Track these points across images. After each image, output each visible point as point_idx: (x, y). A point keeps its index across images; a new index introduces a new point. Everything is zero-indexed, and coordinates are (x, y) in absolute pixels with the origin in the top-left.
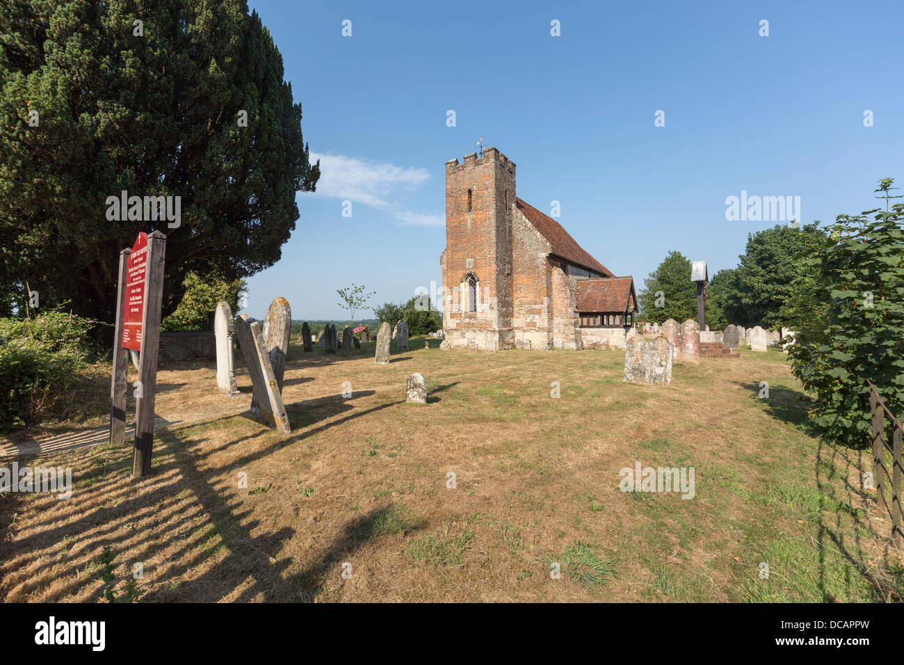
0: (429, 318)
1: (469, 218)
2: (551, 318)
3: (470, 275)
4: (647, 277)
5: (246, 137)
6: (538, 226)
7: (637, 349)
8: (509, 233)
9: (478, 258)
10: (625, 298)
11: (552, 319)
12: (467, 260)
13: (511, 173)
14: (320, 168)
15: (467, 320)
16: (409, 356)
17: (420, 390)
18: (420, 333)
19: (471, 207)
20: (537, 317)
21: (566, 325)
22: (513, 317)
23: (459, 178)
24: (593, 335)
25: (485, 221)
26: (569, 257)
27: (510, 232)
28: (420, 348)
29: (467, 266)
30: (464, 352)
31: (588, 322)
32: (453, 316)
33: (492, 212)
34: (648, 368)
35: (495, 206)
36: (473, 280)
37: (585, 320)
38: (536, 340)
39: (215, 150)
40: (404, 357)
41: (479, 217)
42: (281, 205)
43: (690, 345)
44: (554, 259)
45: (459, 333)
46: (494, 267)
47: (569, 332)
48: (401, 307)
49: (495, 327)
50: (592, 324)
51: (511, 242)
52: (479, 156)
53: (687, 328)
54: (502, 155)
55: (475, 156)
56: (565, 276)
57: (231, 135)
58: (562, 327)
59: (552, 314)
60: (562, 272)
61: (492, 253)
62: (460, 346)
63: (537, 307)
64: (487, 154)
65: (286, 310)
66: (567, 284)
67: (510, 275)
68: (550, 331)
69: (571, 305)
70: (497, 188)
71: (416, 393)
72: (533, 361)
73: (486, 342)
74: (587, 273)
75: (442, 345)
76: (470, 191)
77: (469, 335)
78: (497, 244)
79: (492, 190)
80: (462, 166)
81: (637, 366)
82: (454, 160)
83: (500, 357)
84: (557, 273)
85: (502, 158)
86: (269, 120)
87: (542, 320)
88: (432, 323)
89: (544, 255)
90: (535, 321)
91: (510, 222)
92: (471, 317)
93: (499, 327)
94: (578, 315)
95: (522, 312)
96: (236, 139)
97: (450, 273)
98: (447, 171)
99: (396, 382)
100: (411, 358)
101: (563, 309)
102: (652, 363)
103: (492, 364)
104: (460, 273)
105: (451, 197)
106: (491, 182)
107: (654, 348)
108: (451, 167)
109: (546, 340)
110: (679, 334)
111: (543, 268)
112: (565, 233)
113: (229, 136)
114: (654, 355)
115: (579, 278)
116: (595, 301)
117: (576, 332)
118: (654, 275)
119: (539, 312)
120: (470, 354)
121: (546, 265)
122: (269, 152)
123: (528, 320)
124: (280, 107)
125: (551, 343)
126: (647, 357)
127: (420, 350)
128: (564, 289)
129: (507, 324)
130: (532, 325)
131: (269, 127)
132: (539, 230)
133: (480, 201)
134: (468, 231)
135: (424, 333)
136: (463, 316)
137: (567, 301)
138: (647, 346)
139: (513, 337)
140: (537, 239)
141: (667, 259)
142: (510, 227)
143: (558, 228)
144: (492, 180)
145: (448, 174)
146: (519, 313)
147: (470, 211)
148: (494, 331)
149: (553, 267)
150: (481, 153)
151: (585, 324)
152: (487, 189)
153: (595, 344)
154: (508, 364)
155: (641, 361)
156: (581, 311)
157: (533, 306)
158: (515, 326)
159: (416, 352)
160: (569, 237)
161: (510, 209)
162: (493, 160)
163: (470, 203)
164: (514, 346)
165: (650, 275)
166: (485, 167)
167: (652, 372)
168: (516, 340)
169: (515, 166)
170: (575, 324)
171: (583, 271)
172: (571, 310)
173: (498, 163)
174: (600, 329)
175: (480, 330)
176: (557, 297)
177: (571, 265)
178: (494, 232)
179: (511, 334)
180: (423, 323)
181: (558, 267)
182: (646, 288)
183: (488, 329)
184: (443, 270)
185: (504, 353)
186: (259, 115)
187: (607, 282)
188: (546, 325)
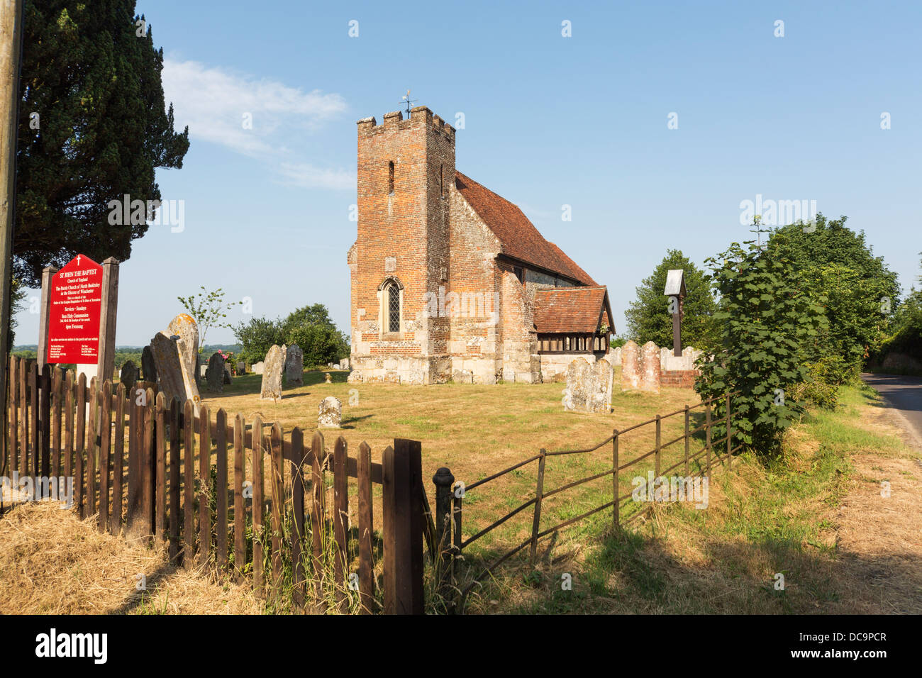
0: (329, 341)
1: (390, 201)
2: (500, 341)
3: (390, 280)
4: (640, 285)
5: (101, 104)
6: (484, 215)
7: (579, 374)
8: (445, 223)
9: (402, 257)
10: (596, 313)
11: (502, 342)
12: (387, 260)
13: (449, 141)
14: (189, 137)
15: (386, 343)
16: (305, 392)
17: (334, 415)
18: (316, 364)
19: (392, 187)
20: (482, 339)
21: (520, 350)
22: (449, 339)
23: (377, 145)
24: (556, 364)
25: (412, 207)
26: (527, 258)
27: (447, 222)
28: (319, 383)
29: (387, 268)
30: (381, 386)
31: (550, 346)
32: (365, 338)
33: (422, 195)
34: (589, 395)
35: (425, 187)
36: (395, 288)
37: (546, 343)
38: (481, 370)
39: (61, 122)
40: (299, 393)
41: (404, 201)
42: (140, 189)
43: (651, 372)
44: (505, 261)
45: (373, 362)
46: (424, 270)
47: (523, 360)
48: (279, 324)
49: (425, 352)
50: (554, 349)
51: (447, 236)
52: (405, 115)
53: (647, 351)
54: (436, 117)
55: (400, 116)
56: (519, 284)
57: (83, 103)
58: (514, 353)
59: (502, 335)
60: (516, 279)
61: (421, 251)
62: (376, 379)
63: (481, 325)
64: (415, 115)
65: (194, 328)
66: (521, 295)
67: (446, 281)
68: (498, 358)
69: (526, 323)
70: (430, 162)
71: (329, 418)
72: (470, 394)
73: (412, 372)
74: (553, 280)
75: (350, 378)
76: (392, 165)
77: (389, 364)
78: (428, 239)
79: (422, 166)
80: (381, 128)
81: (578, 393)
82: (370, 119)
83: (428, 391)
84: (509, 279)
85: (436, 122)
86: (127, 78)
87: (487, 344)
88: (332, 348)
89: (491, 255)
90: (479, 344)
91: (447, 208)
92: (391, 340)
93: (429, 353)
94: (536, 337)
95: (462, 332)
96: (89, 108)
97: (362, 278)
98: (359, 133)
99: (299, 416)
100: (308, 394)
101: (516, 329)
102: (593, 389)
103: (415, 397)
104: (377, 278)
105: (366, 169)
106: (421, 155)
107: (595, 373)
108: (365, 127)
109: (492, 371)
110: (639, 359)
111: (490, 273)
112: (526, 222)
113: (80, 104)
114: (595, 380)
115: (540, 286)
116: (559, 318)
117: (532, 359)
118: (648, 283)
119: (484, 333)
120: (388, 388)
121: (494, 269)
122: (126, 121)
123: (470, 344)
124: (139, 58)
125: (499, 375)
126: (588, 382)
127: (319, 385)
128: (517, 302)
129: (441, 348)
130: (474, 350)
131: (127, 88)
132: (485, 222)
133: (405, 179)
134: (389, 219)
135: (322, 364)
136: (380, 337)
137: (522, 318)
138: (588, 370)
139: (449, 367)
140: (482, 234)
141: (664, 260)
142: (447, 216)
143: (515, 216)
144: (423, 152)
145: (361, 137)
146: (458, 335)
147: (391, 192)
148: (423, 359)
149: (503, 272)
150: (408, 111)
151: (546, 348)
152: (415, 163)
153: (557, 376)
154: (438, 398)
155: (582, 388)
156: (540, 331)
157: (477, 325)
158: (452, 352)
159: (313, 386)
160: (532, 228)
161: (447, 191)
162: (423, 124)
163: (392, 181)
164: (450, 379)
165: (643, 281)
166: (413, 133)
167: (592, 399)
168: (453, 371)
169: (454, 131)
170: (532, 349)
171: (547, 277)
172: (526, 330)
173: (431, 128)
174: (565, 355)
175: (403, 357)
176: (509, 312)
177: (529, 269)
178: (424, 222)
179: (446, 363)
180: (319, 348)
181: (511, 271)
182: (638, 300)
183: (415, 355)
184: (353, 272)
185: (435, 387)
186: (117, 73)
187: (574, 293)
188: (493, 349)
